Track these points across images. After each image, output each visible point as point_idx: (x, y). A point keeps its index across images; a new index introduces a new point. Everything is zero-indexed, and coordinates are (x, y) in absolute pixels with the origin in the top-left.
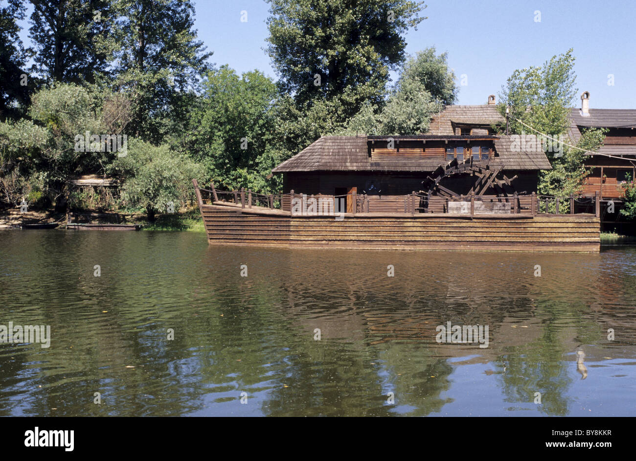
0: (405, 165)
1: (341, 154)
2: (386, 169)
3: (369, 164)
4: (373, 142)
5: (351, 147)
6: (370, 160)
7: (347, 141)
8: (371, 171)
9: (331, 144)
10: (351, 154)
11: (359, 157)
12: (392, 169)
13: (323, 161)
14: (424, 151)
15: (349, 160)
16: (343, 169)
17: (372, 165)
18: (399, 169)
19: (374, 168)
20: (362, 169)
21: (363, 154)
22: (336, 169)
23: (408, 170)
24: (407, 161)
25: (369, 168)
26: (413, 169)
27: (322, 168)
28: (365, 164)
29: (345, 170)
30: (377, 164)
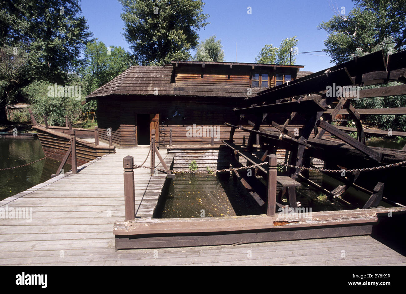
0: (211, 90)
1: (145, 79)
2: (191, 94)
3: (172, 89)
4: (177, 65)
5: (157, 74)
6: (173, 85)
7: (153, 69)
8: (174, 95)
9: (138, 71)
10: (155, 79)
11: (163, 82)
12: (198, 94)
13: (123, 85)
14: (229, 77)
15: (151, 85)
16: (142, 93)
17: (175, 90)
18: (205, 94)
19: (178, 93)
20: (164, 93)
21: (167, 79)
22: (134, 93)
23: (215, 95)
24: (212, 87)
25: (172, 93)
26: (220, 95)
27: (119, 92)
28: (168, 89)
29: (144, 94)
30: (182, 89)
